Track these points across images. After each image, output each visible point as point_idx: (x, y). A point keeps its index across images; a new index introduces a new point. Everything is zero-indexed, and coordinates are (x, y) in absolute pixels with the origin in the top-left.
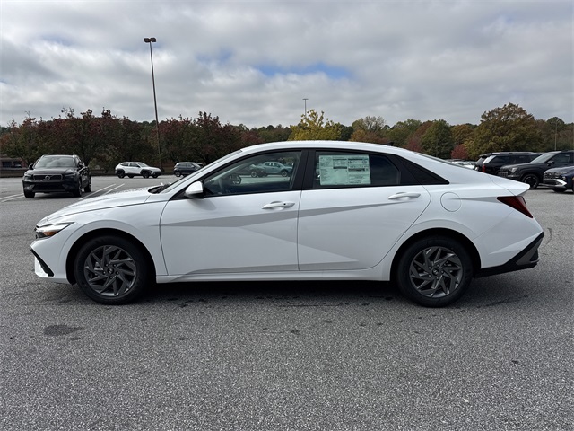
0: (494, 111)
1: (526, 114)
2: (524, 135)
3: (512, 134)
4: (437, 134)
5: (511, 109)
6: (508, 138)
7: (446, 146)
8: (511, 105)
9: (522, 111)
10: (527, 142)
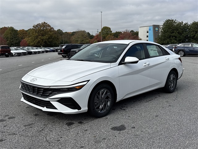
0: (38, 25)
1: (51, 27)
2: (51, 36)
3: (47, 35)
4: (11, 34)
5: (44, 24)
6: (45, 37)
7: (16, 40)
8: (44, 23)
9: (49, 26)
10: (53, 39)
